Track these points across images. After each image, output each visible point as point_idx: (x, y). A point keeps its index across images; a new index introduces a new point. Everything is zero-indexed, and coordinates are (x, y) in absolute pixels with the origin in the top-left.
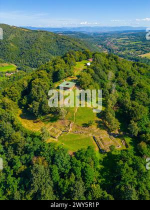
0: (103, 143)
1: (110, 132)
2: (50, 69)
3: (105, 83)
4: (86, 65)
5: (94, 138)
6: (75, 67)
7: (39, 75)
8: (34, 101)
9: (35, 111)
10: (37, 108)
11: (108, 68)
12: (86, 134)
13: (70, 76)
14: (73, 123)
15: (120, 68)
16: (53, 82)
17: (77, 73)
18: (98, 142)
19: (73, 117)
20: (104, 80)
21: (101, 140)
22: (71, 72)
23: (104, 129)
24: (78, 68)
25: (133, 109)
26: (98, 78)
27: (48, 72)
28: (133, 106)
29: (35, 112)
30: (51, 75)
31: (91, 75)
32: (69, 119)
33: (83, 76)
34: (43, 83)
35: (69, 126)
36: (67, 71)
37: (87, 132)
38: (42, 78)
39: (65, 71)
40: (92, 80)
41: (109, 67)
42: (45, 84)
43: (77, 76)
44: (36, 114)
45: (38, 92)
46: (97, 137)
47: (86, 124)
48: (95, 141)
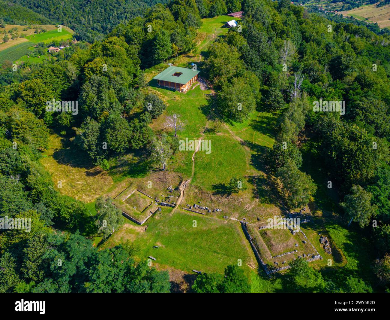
0: (270, 246)
1: (288, 208)
2: (135, 34)
3: (274, 73)
4: (226, 25)
5: (244, 227)
6: (198, 31)
7: (105, 48)
8: (89, 118)
9: (89, 146)
10: (93, 139)
11: (281, 34)
12: (223, 215)
13: (184, 53)
14: (189, 181)
15: (307, 34)
16: (143, 68)
17: (202, 46)
18: (254, 240)
19: (189, 164)
20: (271, 63)
21: (264, 234)
22: (187, 43)
23: (271, 201)
24: (204, 33)
25: (353, 146)
26: (256, 58)
27: (129, 40)
28: (353, 138)
29: (90, 149)
30: (136, 49)
31: (240, 50)
32: (178, 170)
33: (218, 52)
34: (114, 69)
35: (177, 189)
36: (178, 38)
37: (226, 209)
38: (113, 55)
39: (173, 40)
40: (240, 64)
41: (283, 32)
42: (118, 73)
43: (203, 54)
44: (91, 154)
45: (99, 93)
46: (253, 227)
47: (223, 186)
48: (248, 238)
